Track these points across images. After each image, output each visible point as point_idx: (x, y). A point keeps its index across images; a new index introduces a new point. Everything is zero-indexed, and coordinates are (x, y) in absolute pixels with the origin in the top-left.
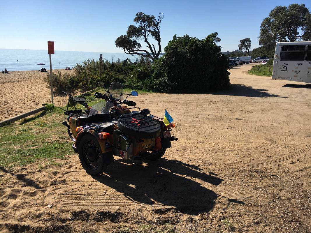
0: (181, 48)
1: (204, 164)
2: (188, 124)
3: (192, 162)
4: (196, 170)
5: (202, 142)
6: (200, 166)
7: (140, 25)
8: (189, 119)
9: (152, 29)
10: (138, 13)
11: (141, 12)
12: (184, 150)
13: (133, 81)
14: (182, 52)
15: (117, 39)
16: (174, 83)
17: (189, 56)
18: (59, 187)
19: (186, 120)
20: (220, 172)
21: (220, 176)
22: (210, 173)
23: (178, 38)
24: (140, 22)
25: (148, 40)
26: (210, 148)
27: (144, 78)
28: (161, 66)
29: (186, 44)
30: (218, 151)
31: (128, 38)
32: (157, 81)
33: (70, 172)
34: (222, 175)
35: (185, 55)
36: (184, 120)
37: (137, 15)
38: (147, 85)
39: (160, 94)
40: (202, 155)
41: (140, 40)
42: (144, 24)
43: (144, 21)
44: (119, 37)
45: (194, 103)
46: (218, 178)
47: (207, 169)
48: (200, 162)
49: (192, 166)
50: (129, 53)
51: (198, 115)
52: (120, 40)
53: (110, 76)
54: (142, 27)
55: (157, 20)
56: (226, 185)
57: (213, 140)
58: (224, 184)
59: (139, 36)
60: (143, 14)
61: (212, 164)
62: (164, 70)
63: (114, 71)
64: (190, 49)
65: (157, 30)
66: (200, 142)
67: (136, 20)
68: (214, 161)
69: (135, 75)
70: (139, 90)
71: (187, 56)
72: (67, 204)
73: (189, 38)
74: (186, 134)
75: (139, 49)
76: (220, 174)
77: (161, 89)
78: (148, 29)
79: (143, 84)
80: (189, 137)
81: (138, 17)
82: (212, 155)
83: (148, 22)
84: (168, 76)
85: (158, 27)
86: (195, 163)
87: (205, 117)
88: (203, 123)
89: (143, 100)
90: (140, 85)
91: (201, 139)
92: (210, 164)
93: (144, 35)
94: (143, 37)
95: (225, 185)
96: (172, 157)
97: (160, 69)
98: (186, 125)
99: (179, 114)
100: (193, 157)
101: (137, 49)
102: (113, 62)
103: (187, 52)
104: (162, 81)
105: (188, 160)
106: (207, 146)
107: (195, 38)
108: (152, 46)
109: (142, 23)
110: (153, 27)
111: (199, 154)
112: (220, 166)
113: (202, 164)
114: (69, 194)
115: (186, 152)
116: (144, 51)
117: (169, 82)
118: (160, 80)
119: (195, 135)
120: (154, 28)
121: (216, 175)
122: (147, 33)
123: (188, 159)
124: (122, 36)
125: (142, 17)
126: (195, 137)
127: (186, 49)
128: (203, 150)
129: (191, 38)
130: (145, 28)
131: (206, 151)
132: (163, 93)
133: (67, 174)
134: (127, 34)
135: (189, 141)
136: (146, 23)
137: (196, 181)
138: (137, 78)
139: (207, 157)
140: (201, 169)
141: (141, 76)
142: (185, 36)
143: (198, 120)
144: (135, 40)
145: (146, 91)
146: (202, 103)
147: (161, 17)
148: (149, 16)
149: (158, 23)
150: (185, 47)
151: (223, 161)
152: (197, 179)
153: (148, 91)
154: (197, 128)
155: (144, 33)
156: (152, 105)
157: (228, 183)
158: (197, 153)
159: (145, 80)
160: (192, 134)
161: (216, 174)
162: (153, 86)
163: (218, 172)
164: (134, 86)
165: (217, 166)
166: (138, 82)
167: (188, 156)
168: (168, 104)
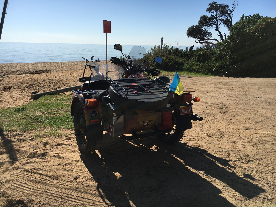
0: (248, 28)
1: (240, 159)
2: (238, 107)
3: (221, 153)
4: (223, 166)
5: (249, 129)
6: (231, 161)
7: (212, 14)
8: (242, 102)
9: (224, 18)
10: (211, 3)
11: (214, 2)
12: (218, 136)
13: (192, 64)
14: (249, 32)
15: (188, 29)
16: (236, 65)
17: (256, 36)
18: (33, 161)
19: (237, 102)
20: (262, 175)
21: (260, 182)
22: (244, 174)
23: (246, 17)
24: (212, 12)
25: (219, 30)
26: (259, 138)
27: (204, 61)
28: (224, 48)
29: (255, 23)
30: (270, 143)
31: (199, 28)
32: (218, 64)
33: (62, 145)
34: (264, 181)
35: (252, 34)
36: (235, 102)
37: (209, 4)
38: (206, 67)
39: (219, 77)
40: (241, 146)
41: (212, 30)
42: (216, 13)
43: (216, 10)
44: (190, 27)
45: (255, 86)
46: (255, 185)
47: (241, 167)
48: (234, 155)
49: (220, 160)
50: (199, 42)
51: (256, 98)
52: (191, 30)
53: (170, 59)
54: (214, 16)
55: (231, 9)
56: (266, 200)
57: (266, 128)
58: (261, 197)
59: (210, 25)
60: (216, 4)
61: (252, 161)
62: (226, 52)
63: (177, 56)
64: (258, 28)
65: (230, 19)
66: (246, 129)
67: (209, 10)
68: (257, 157)
69: (196, 58)
70: (197, 73)
71: (255, 35)
72: (18, 186)
73: (259, 17)
74: (231, 118)
75: (209, 38)
76: (260, 179)
77: (221, 72)
78: (220, 18)
79: (202, 67)
80: (233, 121)
81: (211, 6)
82: (258, 148)
83: (221, 11)
84: (230, 58)
85: (231, 15)
86: (226, 156)
87: (265, 100)
88: (259, 107)
89: (197, 81)
90: (199, 68)
91: (250, 125)
92: (249, 161)
93: (215, 24)
94: (214, 26)
95: (264, 200)
96: (196, 143)
97: (222, 51)
98: (235, 107)
99: (231, 95)
100: (227, 146)
101: (207, 38)
102: (177, 48)
103: (255, 32)
104: (223, 63)
105: (217, 150)
106: (255, 135)
107: (267, 17)
108: (223, 35)
109: (215, 12)
110: (225, 15)
111: (237, 144)
112: (265, 166)
113: (236, 158)
114: (33, 172)
115: (219, 140)
116: (215, 39)
117: (230, 65)
118: (220, 63)
119: (242, 119)
120: (227, 17)
121: (253, 179)
122: (219, 22)
123: (217, 148)
124: (193, 26)
125: (214, 6)
126: (242, 123)
127: (254, 28)
128: (246, 140)
129: (261, 16)
130: (217, 17)
131: (250, 141)
132: (223, 76)
133: (56, 147)
134: (199, 24)
135: (231, 126)
136: (218, 12)
137: (214, 184)
138: (197, 62)
139: (248, 150)
140: (232, 165)
141: (201, 59)
142: (254, 15)
143: (253, 103)
144: (206, 30)
145: (204, 74)
146: (265, 86)
147: (234, 5)
148: (222, 5)
149: (231, 11)
150: (253, 26)
151: (273, 159)
152: (217, 181)
153: (207, 74)
154: (248, 112)
155: (215, 22)
156: (204, 86)
157: (270, 197)
158: (236, 143)
159: (204, 63)
160: (239, 118)
161: (255, 177)
162: (212, 69)
163: (258, 175)
164: (192, 69)
165: (260, 166)
166: (197, 65)
167: (220, 145)
168: (223, 86)
